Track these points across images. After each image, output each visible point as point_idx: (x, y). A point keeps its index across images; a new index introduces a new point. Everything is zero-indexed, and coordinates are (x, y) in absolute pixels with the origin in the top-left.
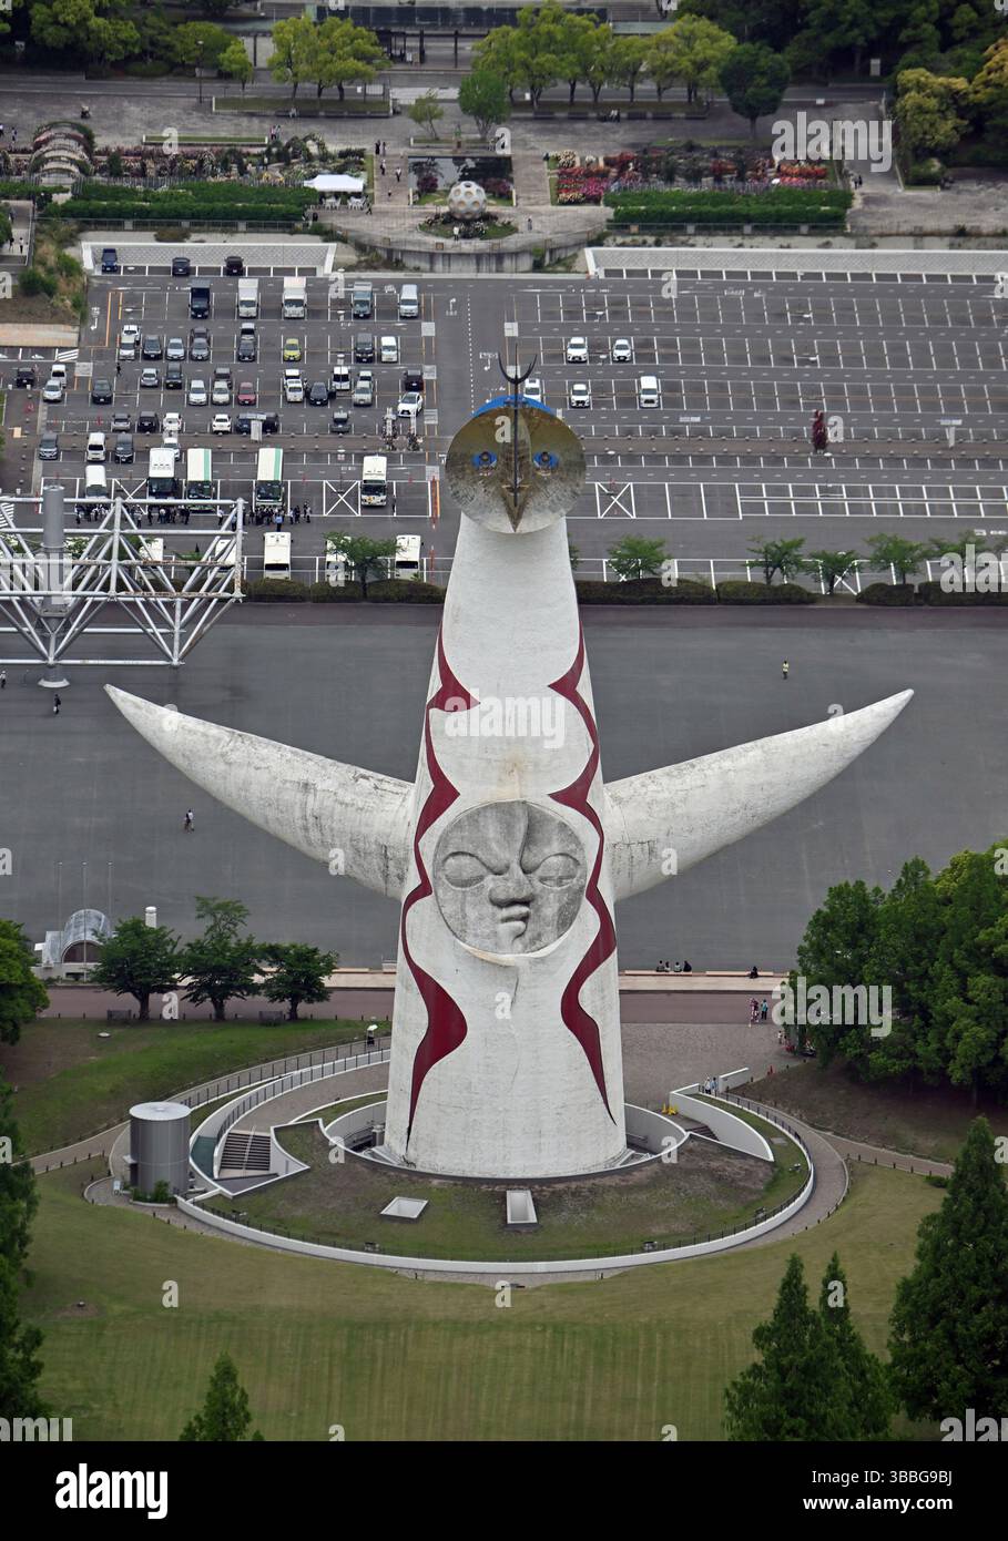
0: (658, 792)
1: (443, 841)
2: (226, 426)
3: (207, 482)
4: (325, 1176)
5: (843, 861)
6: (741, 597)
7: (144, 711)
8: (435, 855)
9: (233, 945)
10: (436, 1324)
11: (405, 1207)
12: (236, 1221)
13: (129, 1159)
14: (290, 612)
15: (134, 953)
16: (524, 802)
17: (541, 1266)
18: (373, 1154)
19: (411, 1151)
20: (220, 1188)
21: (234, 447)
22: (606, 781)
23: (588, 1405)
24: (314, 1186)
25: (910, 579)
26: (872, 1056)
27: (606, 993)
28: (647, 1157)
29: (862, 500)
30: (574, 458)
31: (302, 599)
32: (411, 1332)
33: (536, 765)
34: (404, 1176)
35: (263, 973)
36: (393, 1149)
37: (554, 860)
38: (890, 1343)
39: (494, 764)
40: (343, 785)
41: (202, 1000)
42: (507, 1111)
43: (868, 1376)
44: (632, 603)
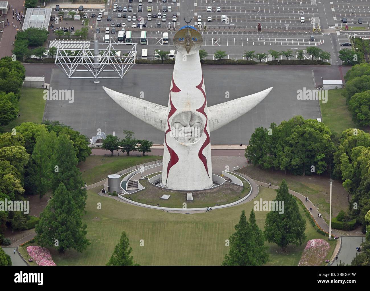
0: (219, 109)
1: (173, 119)
2: (135, 26)
3: (130, 38)
4: (149, 190)
5: (261, 120)
6: (242, 63)
7: (111, 92)
8: (172, 122)
9: (131, 140)
10: (171, 222)
11: (166, 197)
12: (130, 199)
13: (108, 186)
14: (146, 66)
15: (110, 142)
16: (190, 112)
17: (194, 209)
18: (159, 185)
19: (167, 184)
20: (127, 193)
21: (136, 30)
22: (208, 106)
23: (202, 239)
24: (147, 192)
25: (277, 59)
26: (264, 164)
27: (208, 151)
28: (217, 186)
29: (268, 42)
30: (200, 39)
31: (150, 64)
32: (166, 224)
33: (193, 103)
34: (165, 190)
35: (137, 146)
36: (163, 184)
37: (197, 123)
38: (265, 226)
39: (184, 103)
40: (152, 108)
41: (125, 152)
42: (187, 176)
43: (260, 234)
44: (219, 64)
